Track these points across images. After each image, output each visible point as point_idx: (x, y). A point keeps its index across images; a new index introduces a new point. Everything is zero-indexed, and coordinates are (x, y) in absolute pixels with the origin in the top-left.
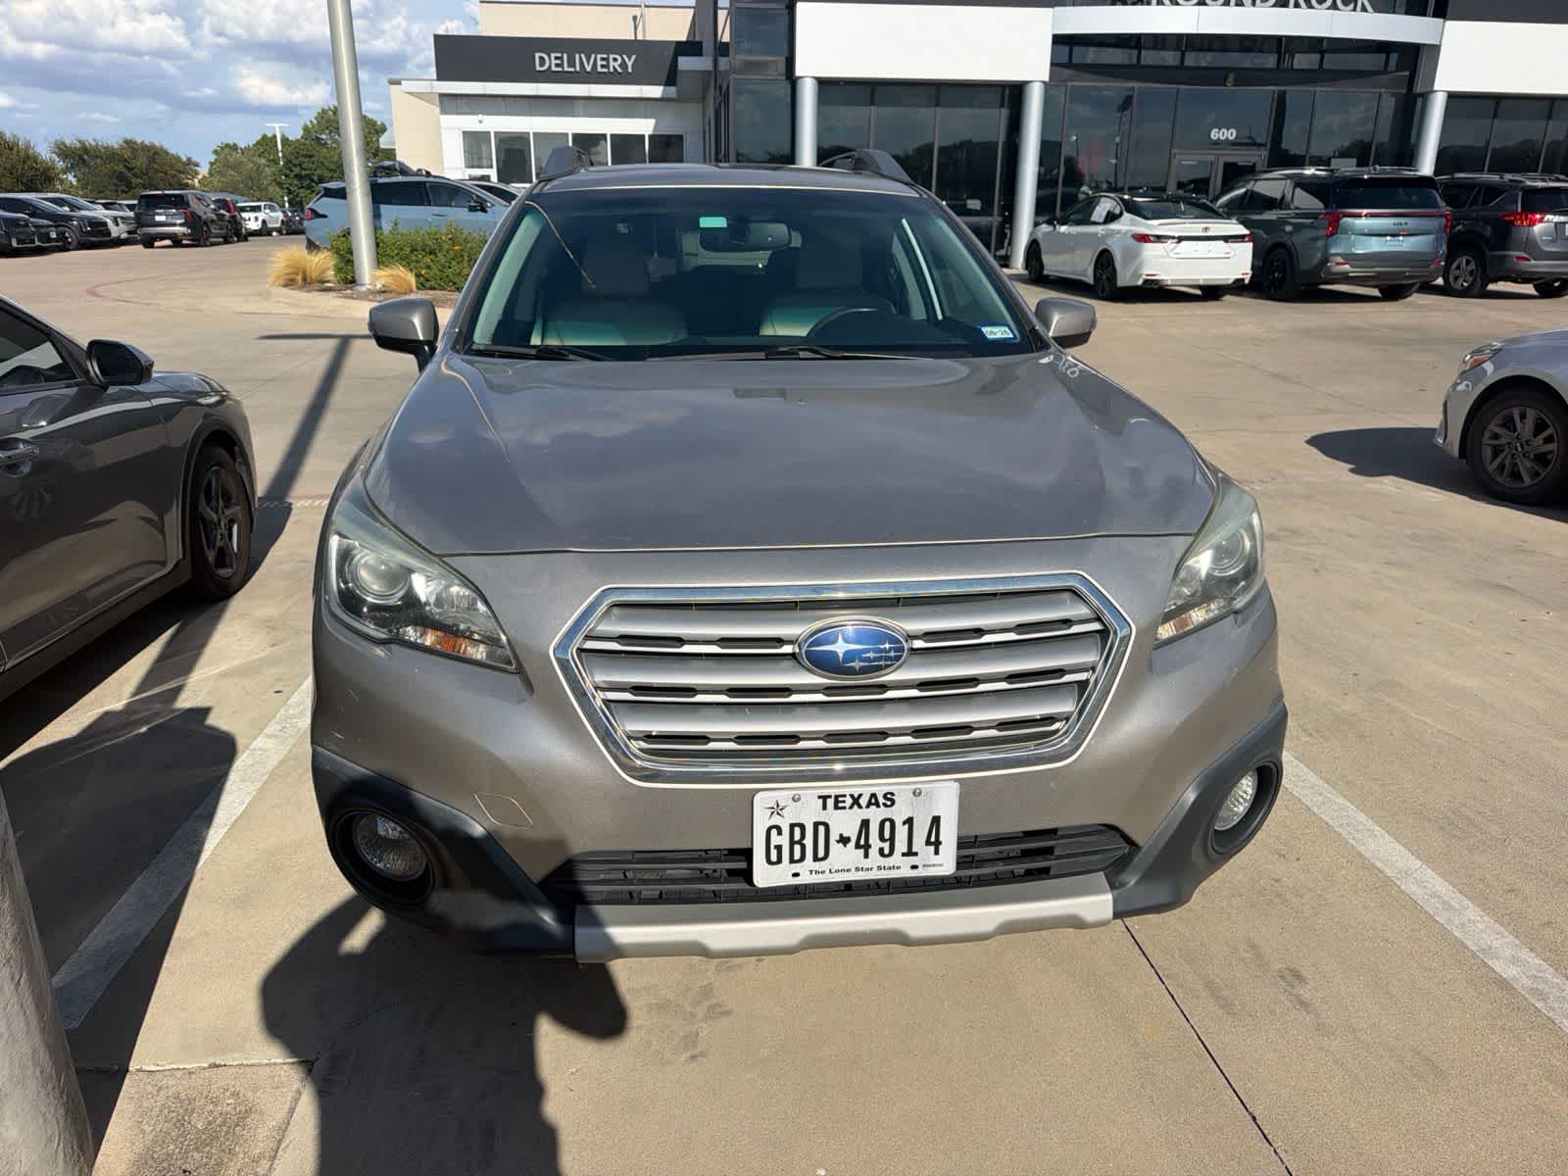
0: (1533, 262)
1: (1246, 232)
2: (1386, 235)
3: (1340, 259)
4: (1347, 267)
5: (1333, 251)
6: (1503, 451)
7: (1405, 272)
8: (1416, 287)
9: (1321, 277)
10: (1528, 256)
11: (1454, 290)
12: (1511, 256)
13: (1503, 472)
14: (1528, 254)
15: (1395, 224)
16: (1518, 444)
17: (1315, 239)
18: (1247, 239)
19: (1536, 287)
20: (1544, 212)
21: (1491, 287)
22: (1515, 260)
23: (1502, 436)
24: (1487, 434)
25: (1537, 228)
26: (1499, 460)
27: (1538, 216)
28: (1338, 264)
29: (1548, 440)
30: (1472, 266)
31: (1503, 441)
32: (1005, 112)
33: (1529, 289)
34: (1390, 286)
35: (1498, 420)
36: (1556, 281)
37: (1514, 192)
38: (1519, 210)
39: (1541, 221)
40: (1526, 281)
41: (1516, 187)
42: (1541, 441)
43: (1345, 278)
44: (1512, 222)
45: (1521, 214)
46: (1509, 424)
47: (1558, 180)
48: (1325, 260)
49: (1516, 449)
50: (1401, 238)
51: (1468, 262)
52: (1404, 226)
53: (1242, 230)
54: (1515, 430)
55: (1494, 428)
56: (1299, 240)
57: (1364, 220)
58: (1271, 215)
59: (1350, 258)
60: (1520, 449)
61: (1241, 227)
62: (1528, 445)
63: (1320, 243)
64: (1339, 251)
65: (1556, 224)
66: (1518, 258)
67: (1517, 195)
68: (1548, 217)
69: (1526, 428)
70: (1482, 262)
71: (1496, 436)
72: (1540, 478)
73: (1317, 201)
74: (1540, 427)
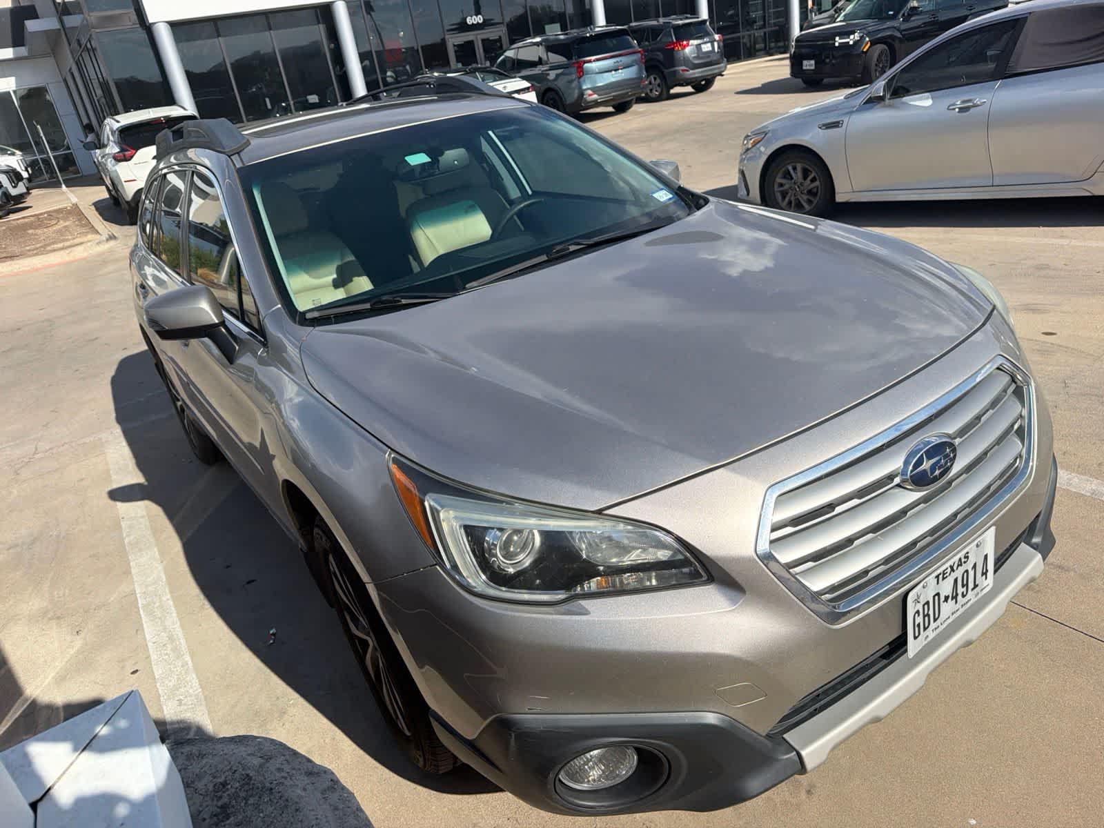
0: (691, 71)
1: (529, 85)
2: (611, 71)
3: (590, 92)
4: (595, 96)
5: (584, 87)
6: (787, 193)
7: (628, 93)
8: (634, 101)
9: (582, 106)
10: (687, 69)
11: (652, 98)
12: (679, 70)
13: (791, 206)
14: (687, 67)
15: (615, 63)
16: (796, 187)
17: (571, 82)
18: (530, 90)
19: (693, 87)
20: (688, 39)
21: (672, 91)
22: (681, 72)
23: (785, 184)
24: (776, 186)
25: (687, 50)
26: (787, 200)
27: (685, 43)
28: (590, 95)
29: (813, 180)
30: (658, 81)
31: (786, 187)
32: (322, 27)
33: (689, 89)
34: (619, 104)
35: (780, 175)
36: (703, 80)
37: (668, 30)
38: (675, 40)
39: (688, 45)
40: (687, 84)
41: (669, 27)
42: (809, 182)
43: (596, 104)
44: (673, 48)
45: (676, 43)
46: (787, 175)
47: (687, 18)
48: (582, 94)
49: (796, 190)
50: (620, 71)
51: (655, 79)
52: (620, 63)
53: (526, 84)
54: (792, 178)
55: (779, 180)
56: (561, 84)
57: (594, 64)
58: (537, 71)
59: (595, 90)
60: (798, 189)
61: (525, 81)
62: (802, 186)
63: (575, 84)
64: (589, 86)
65: (697, 45)
66: (683, 70)
67: (670, 31)
68: (692, 42)
69: (798, 176)
70: (663, 78)
71: (781, 185)
72: (814, 205)
73: (560, 57)
74: (806, 173)
